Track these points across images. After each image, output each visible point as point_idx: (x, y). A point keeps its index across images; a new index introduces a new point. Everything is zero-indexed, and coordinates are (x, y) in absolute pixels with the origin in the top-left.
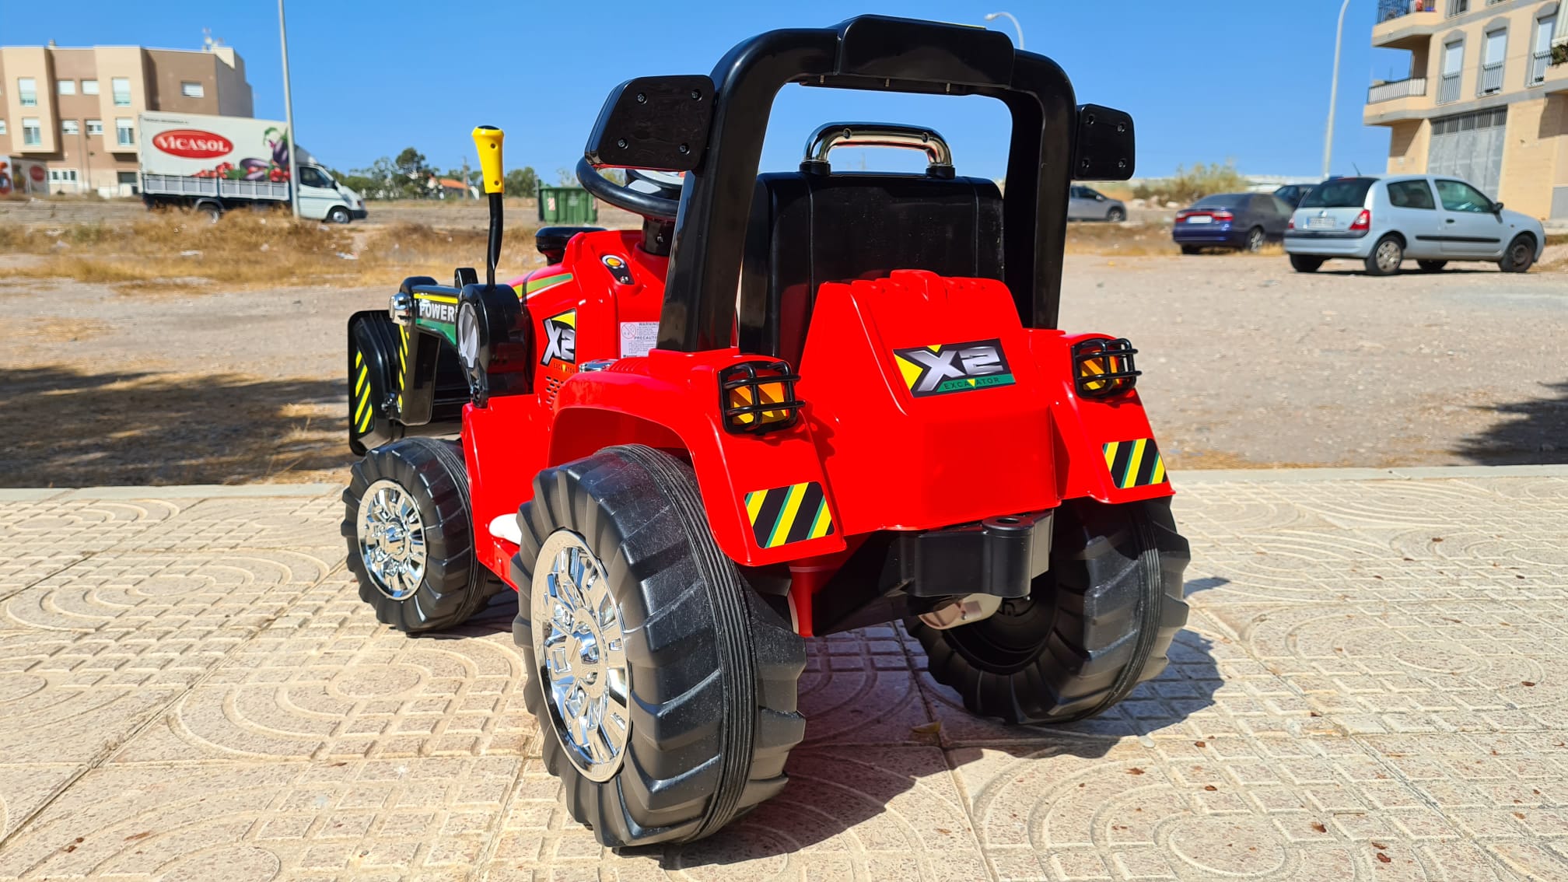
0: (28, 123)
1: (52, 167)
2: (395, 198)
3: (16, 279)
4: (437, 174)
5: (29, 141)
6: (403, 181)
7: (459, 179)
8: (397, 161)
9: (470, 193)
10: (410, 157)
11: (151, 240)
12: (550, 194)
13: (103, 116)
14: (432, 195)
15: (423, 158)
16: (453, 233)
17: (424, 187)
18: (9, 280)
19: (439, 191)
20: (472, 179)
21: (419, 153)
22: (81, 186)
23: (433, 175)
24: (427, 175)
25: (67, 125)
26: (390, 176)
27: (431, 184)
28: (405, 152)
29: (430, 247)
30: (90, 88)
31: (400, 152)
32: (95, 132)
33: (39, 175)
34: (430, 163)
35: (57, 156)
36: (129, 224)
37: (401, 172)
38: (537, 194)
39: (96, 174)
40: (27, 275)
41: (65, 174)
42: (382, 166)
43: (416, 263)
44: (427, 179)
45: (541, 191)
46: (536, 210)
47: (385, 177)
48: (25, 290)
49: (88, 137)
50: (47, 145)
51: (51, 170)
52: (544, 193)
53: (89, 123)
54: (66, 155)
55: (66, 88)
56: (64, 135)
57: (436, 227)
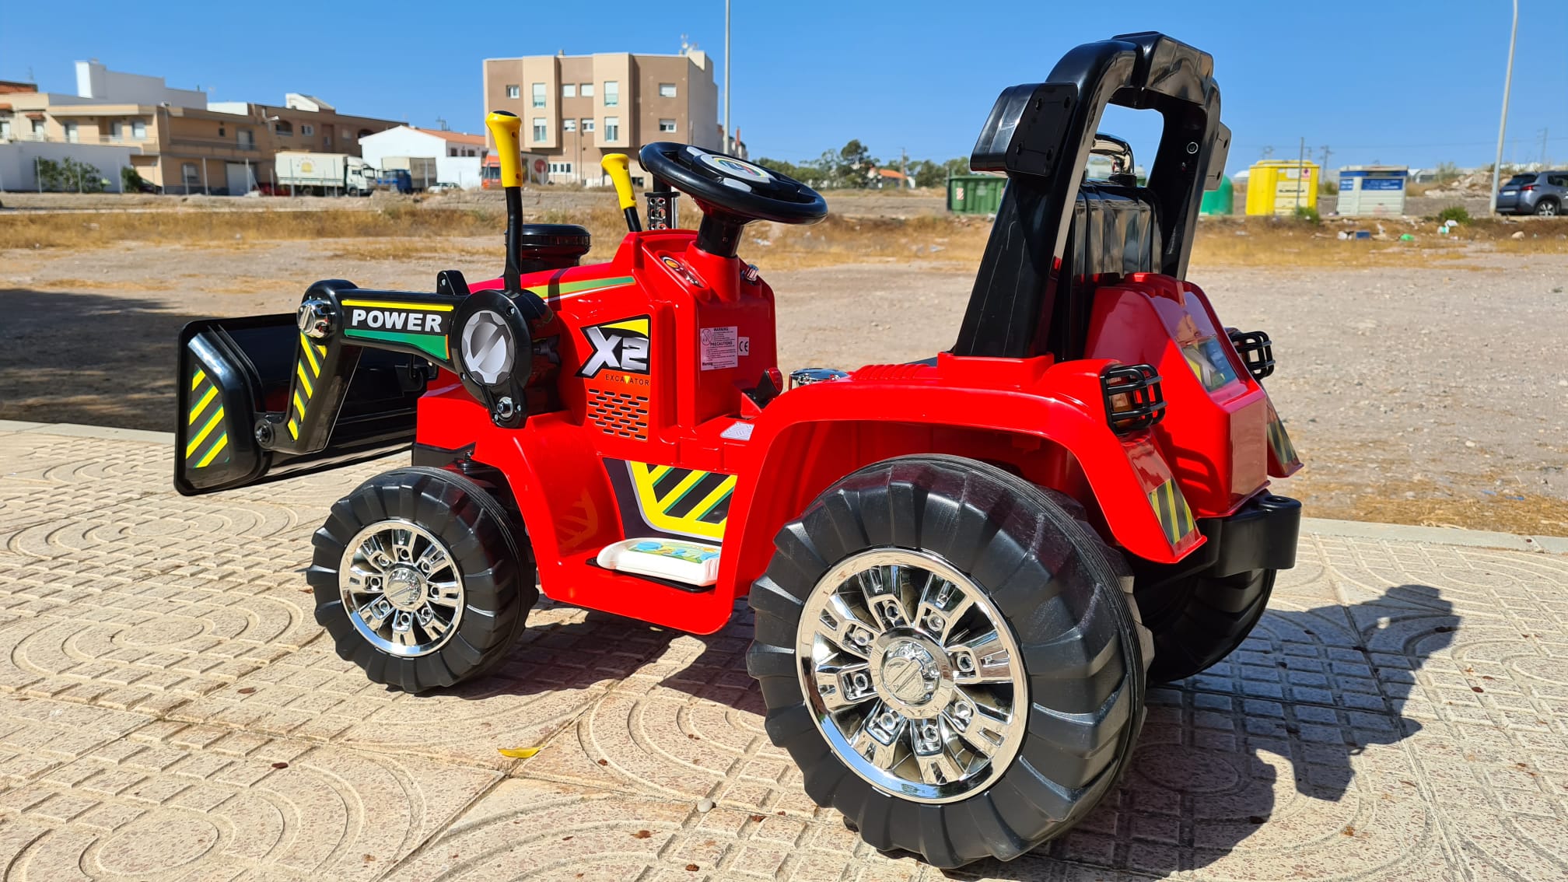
0: (538, 123)
1: (552, 161)
2: (837, 188)
3: (483, 258)
4: (877, 164)
5: (537, 138)
6: (845, 171)
7: (897, 169)
8: (842, 153)
9: (907, 183)
10: (854, 149)
11: (604, 225)
12: (960, 184)
13: (595, 117)
14: (871, 185)
15: (866, 149)
16: (862, 222)
17: (864, 177)
18: (475, 258)
19: (879, 181)
20: (910, 169)
21: (862, 145)
22: (573, 177)
23: (874, 166)
24: (869, 165)
25: (567, 124)
26: (835, 167)
27: (871, 174)
28: (850, 144)
29: (837, 234)
30: (587, 91)
31: (845, 145)
32: (588, 130)
33: (542, 166)
34: (871, 154)
35: (557, 151)
36: (589, 211)
37: (845, 163)
38: (947, 184)
39: (586, 166)
40: (490, 253)
41: (562, 166)
42: (829, 157)
43: (820, 249)
44: (867, 170)
45: (951, 181)
46: (945, 199)
47: (830, 168)
48: (483, 266)
49: (582, 134)
50: (550, 142)
51: (552, 163)
52: (954, 183)
53: (584, 122)
54: (564, 150)
55: (569, 92)
56: (564, 132)
57: (847, 216)
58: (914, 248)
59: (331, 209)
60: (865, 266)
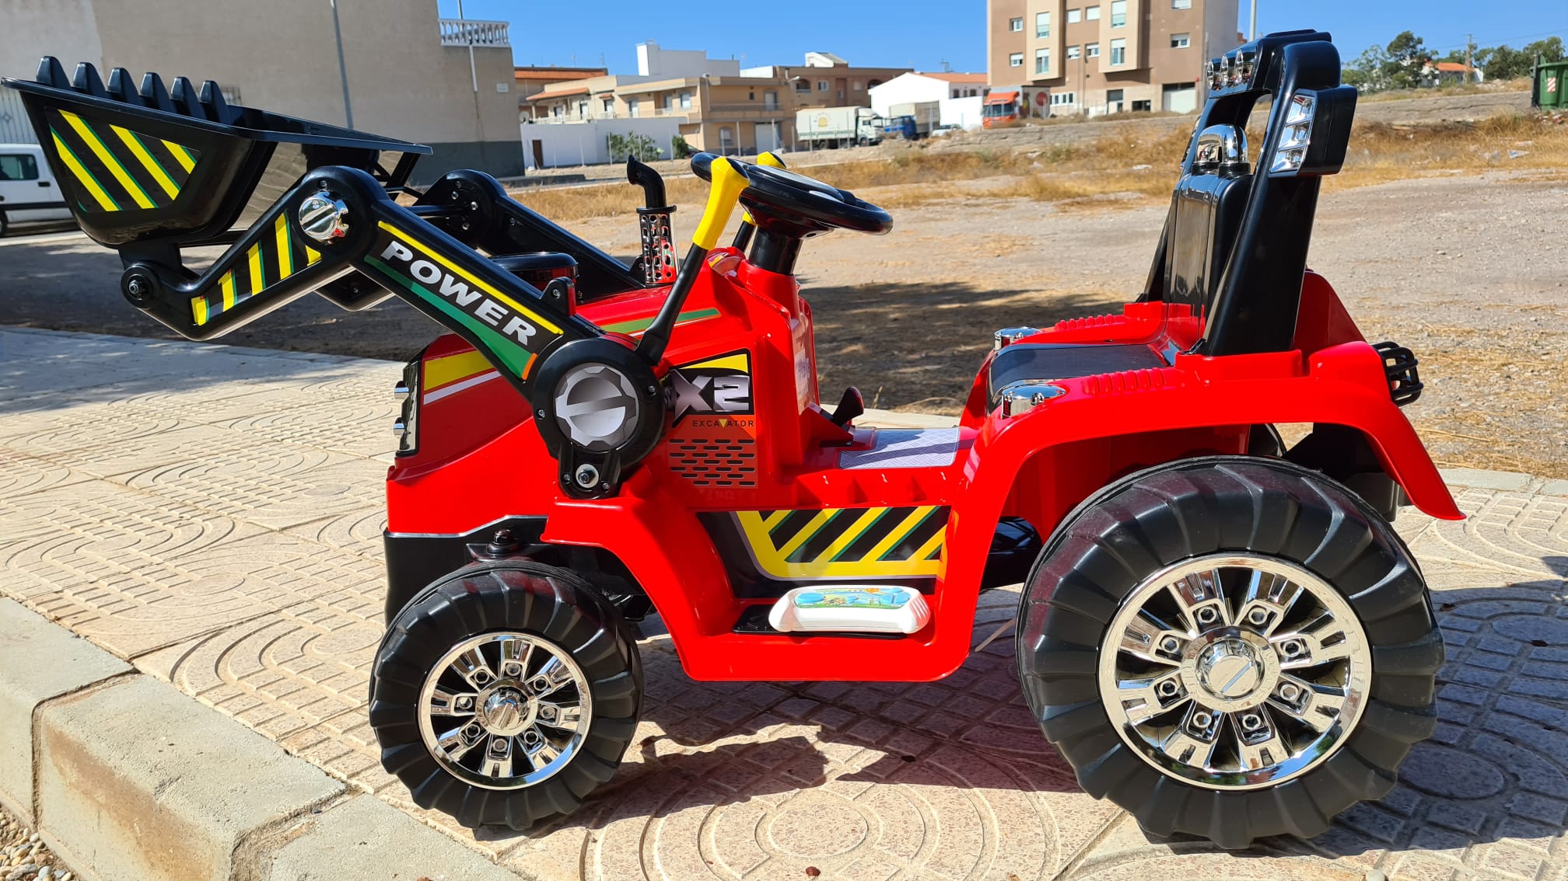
0: (1041, 54)
1: (1054, 92)
2: (1381, 90)
3: (988, 200)
4: (1434, 57)
5: (1039, 70)
6: (1392, 69)
7: (1461, 61)
8: (1389, 50)
9: (1473, 76)
10: (1406, 41)
11: (1111, 157)
12: (1551, 72)
13: (1100, 43)
14: (1425, 82)
15: (1420, 42)
16: (1416, 130)
17: (1416, 74)
18: (980, 201)
19: (1435, 77)
20: (1477, 60)
21: (1415, 36)
22: (1076, 107)
23: (1429, 59)
24: (1424, 59)
25: (1071, 51)
26: (1379, 66)
27: (1426, 70)
28: (1400, 38)
29: (1384, 146)
30: (1093, 14)
31: (1393, 38)
32: (1093, 55)
33: (1042, 100)
34: (1427, 47)
35: (1059, 82)
36: (1094, 143)
37: (1392, 60)
38: (1534, 74)
39: (1089, 94)
40: (995, 195)
41: (1065, 97)
42: (1371, 55)
43: (1363, 164)
44: (1421, 65)
45: (1539, 70)
46: (1530, 92)
47: (1373, 67)
48: (988, 209)
49: (1086, 61)
50: (1053, 73)
51: (1053, 95)
52: (1543, 72)
53: (1089, 47)
54: (1067, 79)
55: (1074, 17)
56: (1068, 61)
57: (1397, 123)
58: (1487, 155)
59: (847, 162)
60: (1423, 182)
